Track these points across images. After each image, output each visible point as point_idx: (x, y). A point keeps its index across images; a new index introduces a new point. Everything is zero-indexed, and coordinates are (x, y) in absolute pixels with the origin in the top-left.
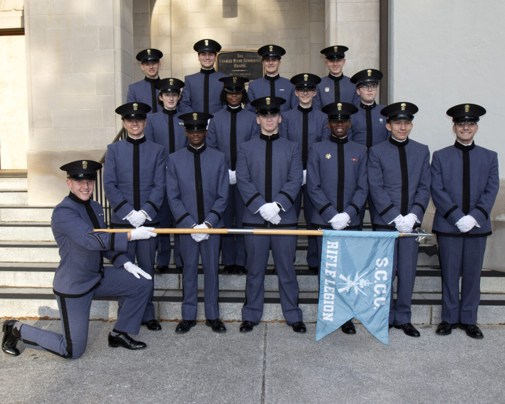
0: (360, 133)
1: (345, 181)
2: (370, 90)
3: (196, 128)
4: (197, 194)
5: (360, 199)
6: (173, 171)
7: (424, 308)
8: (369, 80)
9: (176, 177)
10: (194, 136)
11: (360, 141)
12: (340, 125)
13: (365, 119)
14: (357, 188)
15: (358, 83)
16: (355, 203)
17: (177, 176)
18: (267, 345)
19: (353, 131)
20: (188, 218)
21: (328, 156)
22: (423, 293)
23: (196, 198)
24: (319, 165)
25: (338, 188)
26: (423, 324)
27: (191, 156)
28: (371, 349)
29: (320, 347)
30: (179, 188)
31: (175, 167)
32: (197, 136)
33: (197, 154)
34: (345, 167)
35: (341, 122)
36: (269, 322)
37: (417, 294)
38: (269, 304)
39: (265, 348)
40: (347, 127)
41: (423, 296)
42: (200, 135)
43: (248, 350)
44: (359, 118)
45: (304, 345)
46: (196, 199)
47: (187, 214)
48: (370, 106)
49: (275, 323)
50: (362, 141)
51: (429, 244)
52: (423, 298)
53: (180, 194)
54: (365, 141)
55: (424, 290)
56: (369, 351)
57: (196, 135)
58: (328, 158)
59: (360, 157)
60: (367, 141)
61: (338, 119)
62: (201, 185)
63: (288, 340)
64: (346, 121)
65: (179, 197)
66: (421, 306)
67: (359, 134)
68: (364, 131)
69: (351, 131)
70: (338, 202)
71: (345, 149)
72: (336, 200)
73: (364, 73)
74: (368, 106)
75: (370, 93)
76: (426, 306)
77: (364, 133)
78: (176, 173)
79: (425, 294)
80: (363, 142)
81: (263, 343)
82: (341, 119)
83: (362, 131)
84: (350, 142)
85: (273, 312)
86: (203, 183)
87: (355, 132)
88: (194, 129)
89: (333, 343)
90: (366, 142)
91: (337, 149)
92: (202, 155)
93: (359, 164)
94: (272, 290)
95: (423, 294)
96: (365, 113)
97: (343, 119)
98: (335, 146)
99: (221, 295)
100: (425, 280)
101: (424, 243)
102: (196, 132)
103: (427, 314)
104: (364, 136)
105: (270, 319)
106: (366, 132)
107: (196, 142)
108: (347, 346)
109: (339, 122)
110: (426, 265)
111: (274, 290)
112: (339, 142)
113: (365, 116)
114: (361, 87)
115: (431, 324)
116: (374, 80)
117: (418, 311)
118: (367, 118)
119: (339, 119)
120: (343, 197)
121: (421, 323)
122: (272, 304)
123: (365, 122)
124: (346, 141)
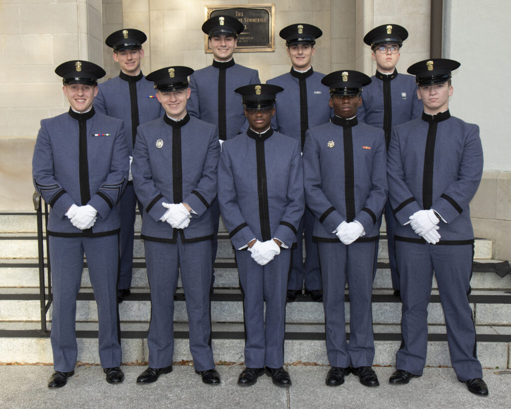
0: (377, 112)
1: (355, 177)
2: (389, 53)
3: (259, 106)
4: (259, 195)
5: (376, 203)
6: (228, 165)
7: (499, 347)
8: (388, 40)
9: (231, 173)
10: (257, 117)
11: (375, 123)
12: (346, 101)
13: (382, 94)
14: (373, 187)
15: (374, 42)
16: (369, 207)
17: (232, 171)
18: (291, 396)
19: (366, 110)
20: (245, 230)
21: (331, 144)
22: (494, 325)
23: (258, 201)
24: (319, 157)
25: (346, 187)
26: (497, 368)
27: (253, 144)
28: (432, 402)
29: (362, 400)
30: (235, 188)
31: (230, 158)
32: (261, 117)
33: (260, 141)
34: (354, 158)
35: (348, 97)
36: (290, 365)
37: (486, 327)
38: (290, 341)
39: (289, 401)
40: (355, 105)
41: (495, 330)
42: (265, 116)
43: (266, 404)
44: (374, 93)
45: (340, 398)
46: (257, 203)
47: (245, 225)
48: (390, 76)
49: (299, 366)
50: (378, 123)
51: (497, 260)
52: (495, 333)
53: (237, 196)
54: (381, 123)
55: (496, 322)
56: (429, 405)
57: (259, 115)
58: (331, 147)
59: (374, 144)
60: (384, 122)
61: (343, 93)
62: (265, 184)
63: (318, 390)
64: (355, 96)
65: (235, 201)
66: (494, 344)
67: (374, 115)
68: (380, 110)
69: (363, 110)
70: (347, 206)
71: (353, 133)
72: (344, 203)
73: (383, 29)
74: (385, 75)
75: (389, 56)
76: (502, 343)
77: (380, 112)
78: (231, 167)
79: (497, 327)
80: (380, 125)
81: (286, 395)
82: (348, 93)
83: (378, 110)
84: (362, 125)
85: (296, 351)
86: (268, 181)
87: (368, 112)
88: (257, 107)
89: (379, 394)
90: (382, 125)
91: (343, 135)
92: (267, 143)
93: (375, 153)
94: (292, 322)
95: (494, 327)
96: (382, 85)
97: (351, 93)
98: (340, 130)
99: (215, 329)
100: (497, 308)
101: (491, 259)
102: (259, 112)
103: (502, 355)
104: (380, 117)
105: (291, 360)
106: (383, 111)
107: (259, 126)
108: (398, 398)
109: (344, 98)
110: (496, 287)
111: (295, 322)
112: (346, 124)
113: (382, 89)
114: (377, 49)
115: (508, 368)
116: (396, 40)
117: (489, 350)
118: (384, 92)
119: (345, 93)
120: (353, 199)
121: (495, 367)
122: (294, 341)
123: (383, 98)
124: (354, 123)
